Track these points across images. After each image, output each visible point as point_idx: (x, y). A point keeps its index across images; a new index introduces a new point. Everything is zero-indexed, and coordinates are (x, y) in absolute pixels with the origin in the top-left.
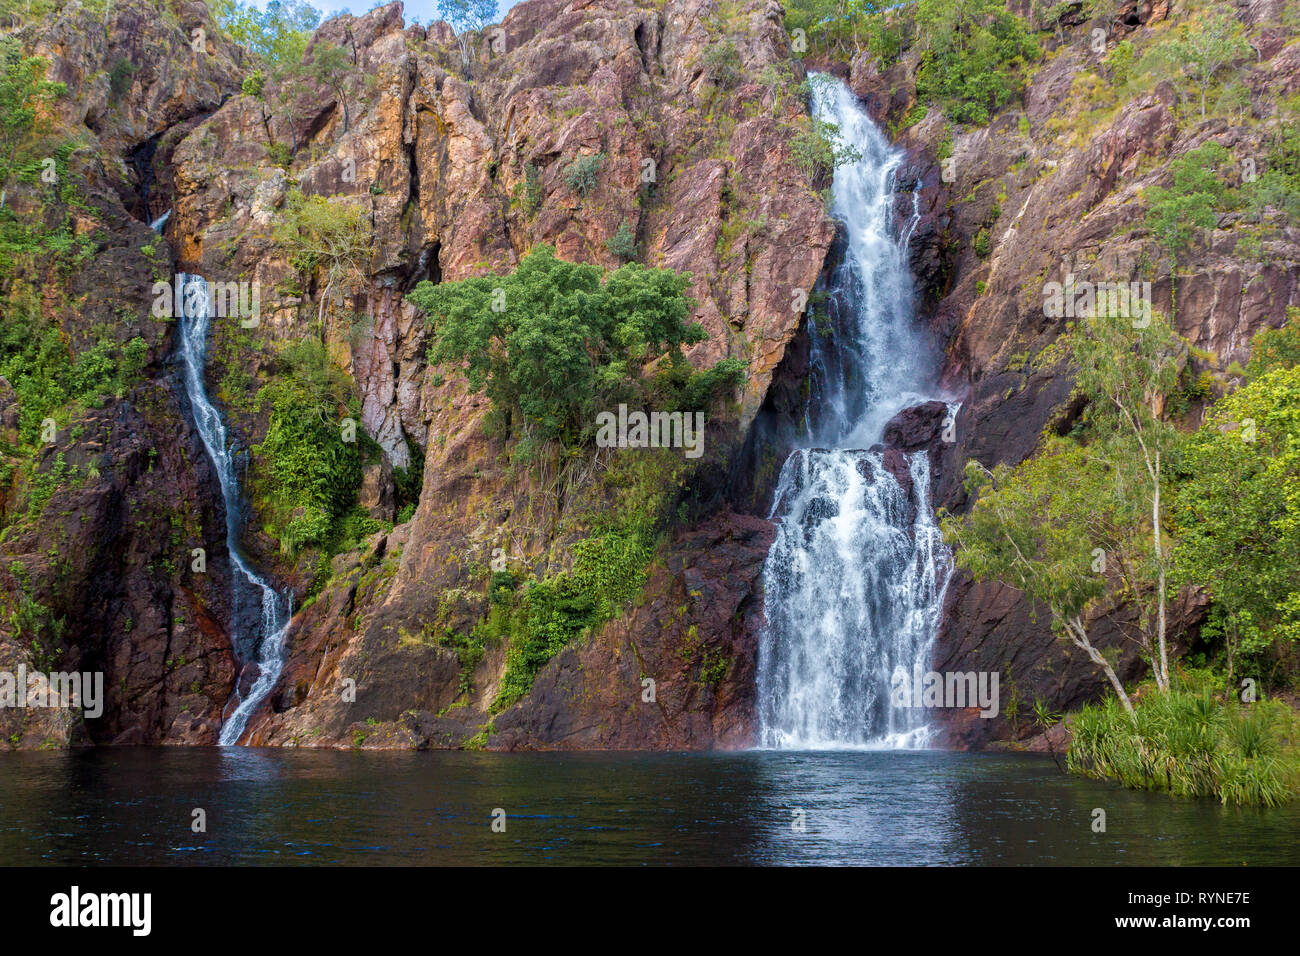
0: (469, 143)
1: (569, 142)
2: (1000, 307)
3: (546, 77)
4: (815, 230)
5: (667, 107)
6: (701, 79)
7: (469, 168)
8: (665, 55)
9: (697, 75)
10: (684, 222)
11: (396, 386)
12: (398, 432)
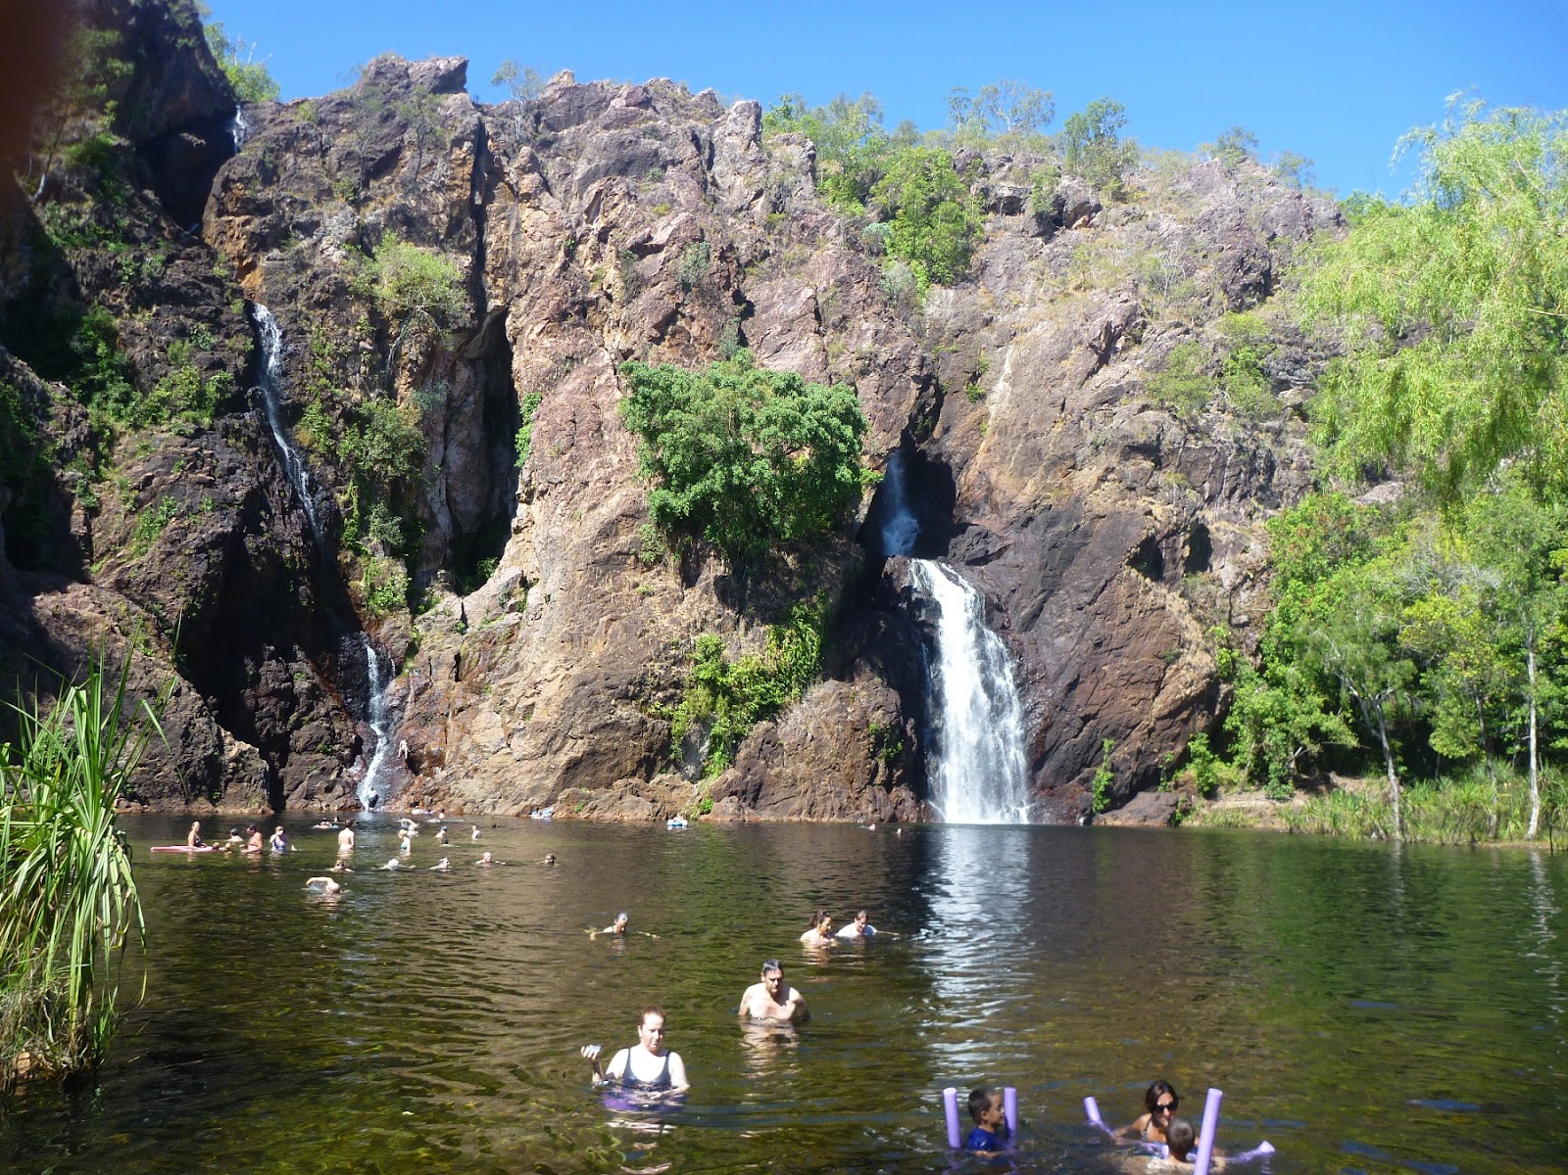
0: (546, 218)
1: (673, 238)
2: (1017, 449)
3: (619, 166)
4: (914, 363)
5: (731, 220)
6: (762, 199)
7: (546, 242)
8: (716, 169)
9: (758, 195)
10: (781, 333)
11: (445, 449)
12: (444, 496)
